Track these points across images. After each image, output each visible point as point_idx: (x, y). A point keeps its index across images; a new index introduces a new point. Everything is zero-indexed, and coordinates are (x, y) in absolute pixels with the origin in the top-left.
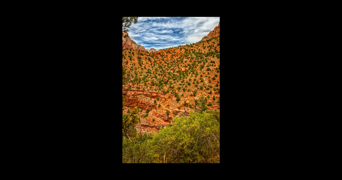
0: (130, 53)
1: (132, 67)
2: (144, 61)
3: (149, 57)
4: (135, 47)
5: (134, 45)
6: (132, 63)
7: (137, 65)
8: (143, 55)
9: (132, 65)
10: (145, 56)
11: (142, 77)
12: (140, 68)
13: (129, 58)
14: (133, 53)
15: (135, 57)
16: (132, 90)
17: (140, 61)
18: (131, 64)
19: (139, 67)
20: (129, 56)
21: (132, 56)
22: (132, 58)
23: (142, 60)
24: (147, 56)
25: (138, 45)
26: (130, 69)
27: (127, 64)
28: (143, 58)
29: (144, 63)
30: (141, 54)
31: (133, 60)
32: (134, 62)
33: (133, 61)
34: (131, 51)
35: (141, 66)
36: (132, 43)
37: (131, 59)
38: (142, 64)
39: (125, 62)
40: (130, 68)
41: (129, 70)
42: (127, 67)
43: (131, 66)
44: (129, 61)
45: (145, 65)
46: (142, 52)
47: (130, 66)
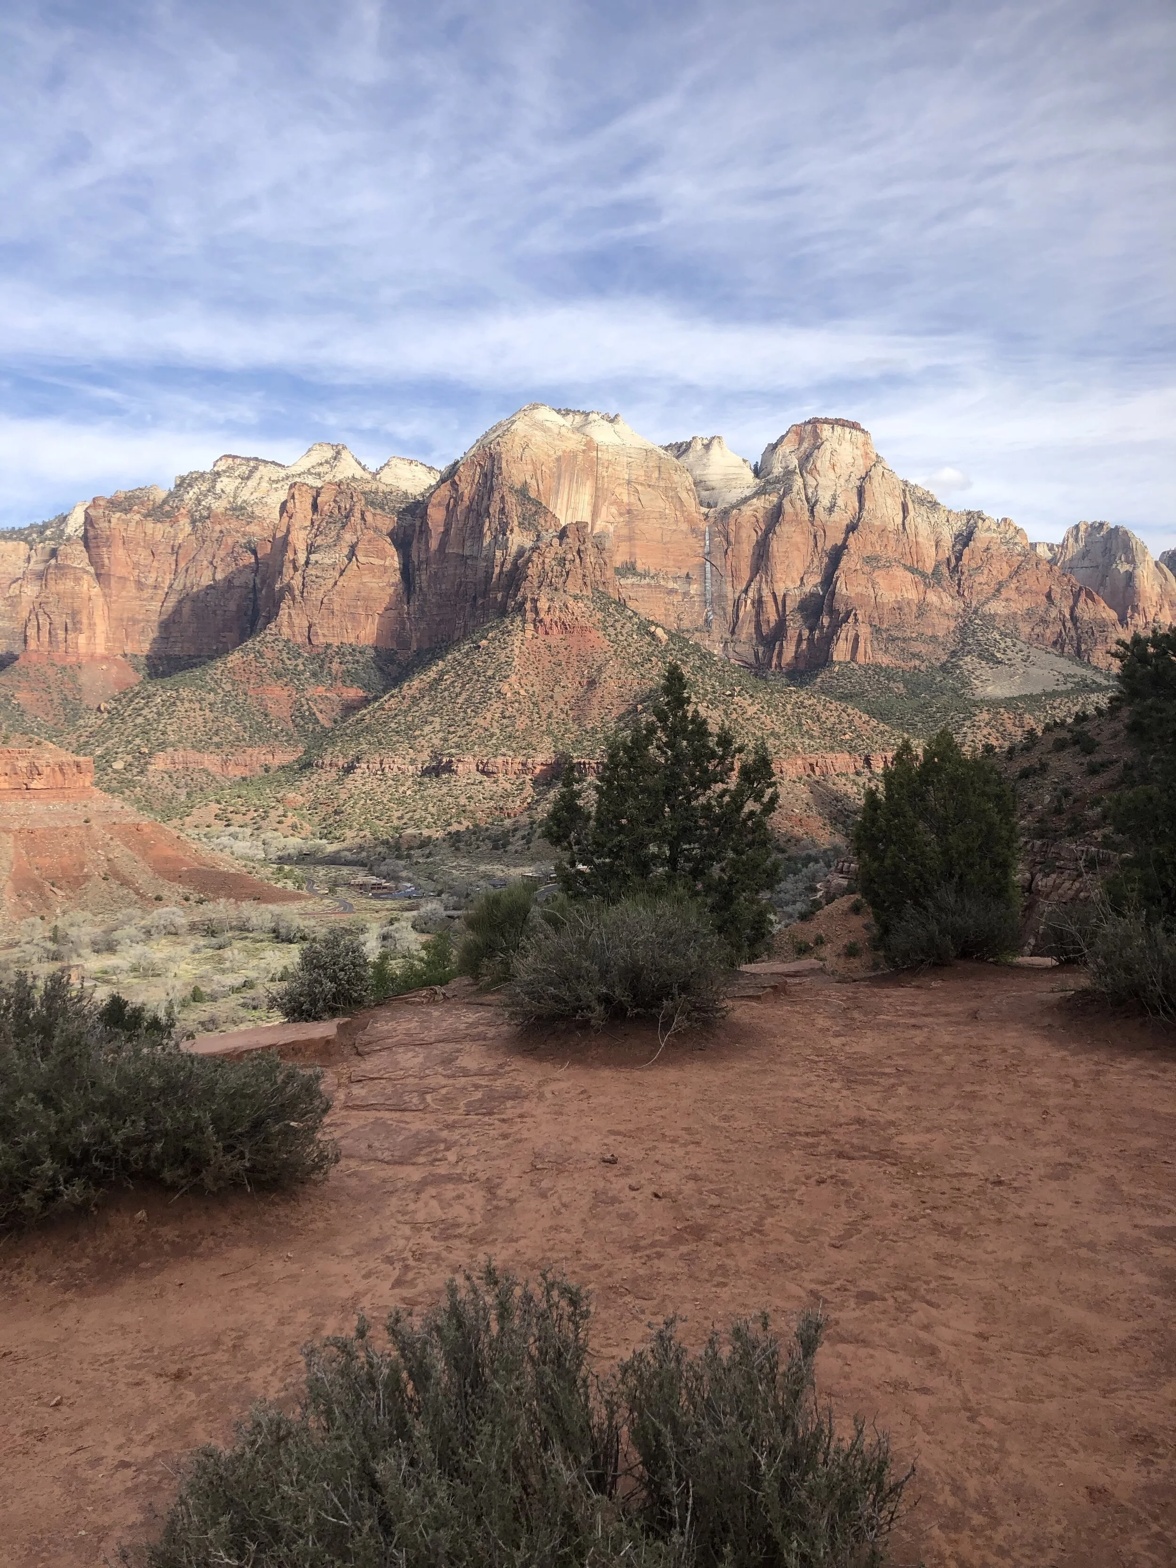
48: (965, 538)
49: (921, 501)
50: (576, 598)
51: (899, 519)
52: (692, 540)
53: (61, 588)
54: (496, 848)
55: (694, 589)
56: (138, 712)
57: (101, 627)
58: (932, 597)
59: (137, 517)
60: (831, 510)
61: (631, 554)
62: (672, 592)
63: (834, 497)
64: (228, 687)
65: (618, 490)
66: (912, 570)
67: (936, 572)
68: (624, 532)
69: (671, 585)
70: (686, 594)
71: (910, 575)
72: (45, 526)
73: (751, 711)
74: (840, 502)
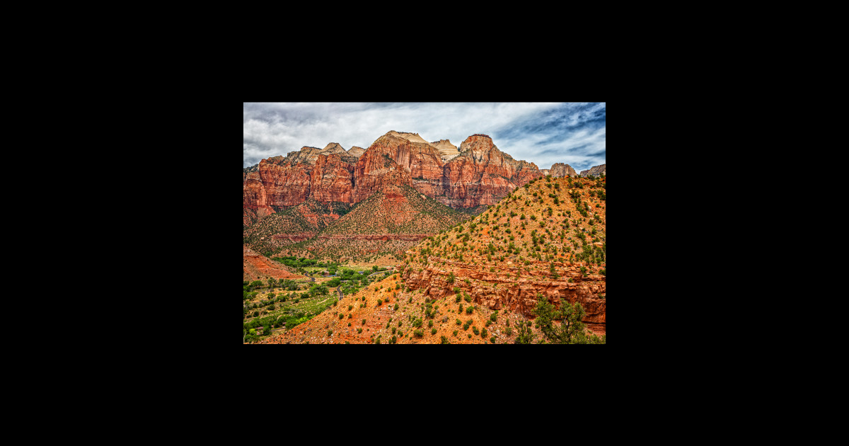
0: (549, 186)
1: (565, 222)
2: (589, 201)
3: (598, 189)
4: (512, 170)
5: (507, 165)
6: (561, 211)
7: (576, 216)
8: (581, 188)
9: (564, 215)
10: (587, 189)
11: (600, 243)
12: (584, 220)
13: (553, 199)
14: (557, 187)
15: (564, 195)
16: (591, 280)
17: (580, 202)
18: (561, 213)
19: (583, 218)
20: (550, 196)
21: (557, 193)
22: (560, 199)
23: (583, 201)
24: (592, 187)
25: (518, 162)
26: (561, 225)
27: (550, 214)
28: (583, 194)
29: (590, 207)
30: (577, 185)
31: (563, 202)
32: (567, 208)
33: (562, 206)
34: (549, 181)
35: (585, 215)
36: (502, 161)
37: (556, 202)
38: (587, 209)
39: (545, 211)
40: (560, 223)
41: (561, 228)
42: (551, 221)
43: (563, 219)
44: (554, 207)
45: (596, 213)
46: (577, 181)
47: (559, 218)
48: (520, 167)
49: (507, 158)
50: (398, 187)
51: (500, 163)
52: (439, 169)
53: (251, 186)
54: (366, 261)
55: (440, 184)
56: (270, 223)
57: (264, 198)
58: (510, 185)
59: (275, 165)
60: (480, 161)
61: (422, 174)
62: (434, 185)
63: (481, 157)
64: (298, 215)
65: (417, 155)
66: (504, 178)
67: (512, 178)
68: (419, 167)
69: (433, 183)
70: (438, 185)
71: (503, 179)
72: (252, 168)
73: (449, 220)
74: (483, 158)
